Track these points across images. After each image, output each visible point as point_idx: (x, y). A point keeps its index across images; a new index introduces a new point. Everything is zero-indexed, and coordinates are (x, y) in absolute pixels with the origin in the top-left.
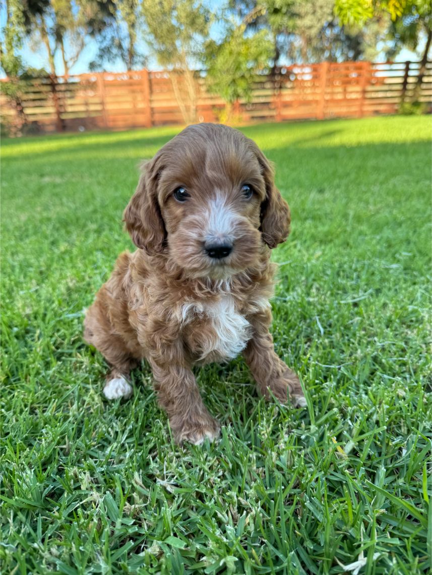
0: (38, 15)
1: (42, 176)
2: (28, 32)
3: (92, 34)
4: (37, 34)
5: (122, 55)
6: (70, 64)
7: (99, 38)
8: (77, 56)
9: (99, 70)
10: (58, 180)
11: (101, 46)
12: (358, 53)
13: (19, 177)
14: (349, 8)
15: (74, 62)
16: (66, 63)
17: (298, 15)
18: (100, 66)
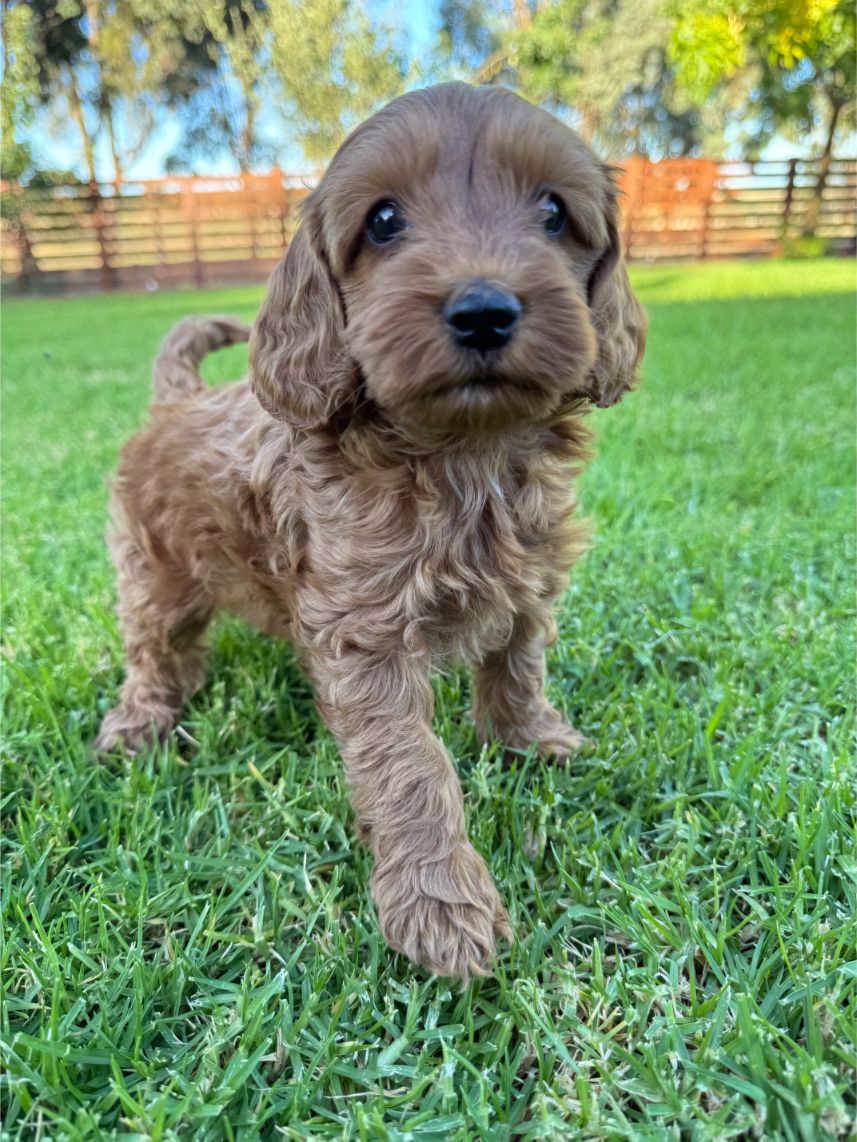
0: (64, 67)
1: (87, 369)
2: (45, 99)
3: (171, 103)
4: (61, 103)
5: (231, 144)
6: (126, 161)
7: (185, 110)
8: (140, 146)
9: (184, 174)
10: (122, 378)
11: (189, 127)
12: (690, 144)
13: (39, 373)
14: (698, 48)
15: (135, 157)
16: (117, 159)
17: (580, 71)
18: (185, 164)
